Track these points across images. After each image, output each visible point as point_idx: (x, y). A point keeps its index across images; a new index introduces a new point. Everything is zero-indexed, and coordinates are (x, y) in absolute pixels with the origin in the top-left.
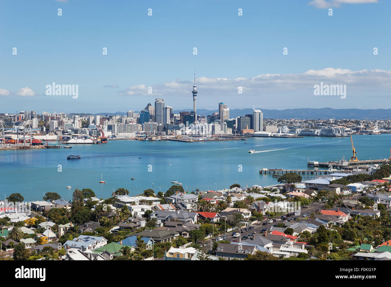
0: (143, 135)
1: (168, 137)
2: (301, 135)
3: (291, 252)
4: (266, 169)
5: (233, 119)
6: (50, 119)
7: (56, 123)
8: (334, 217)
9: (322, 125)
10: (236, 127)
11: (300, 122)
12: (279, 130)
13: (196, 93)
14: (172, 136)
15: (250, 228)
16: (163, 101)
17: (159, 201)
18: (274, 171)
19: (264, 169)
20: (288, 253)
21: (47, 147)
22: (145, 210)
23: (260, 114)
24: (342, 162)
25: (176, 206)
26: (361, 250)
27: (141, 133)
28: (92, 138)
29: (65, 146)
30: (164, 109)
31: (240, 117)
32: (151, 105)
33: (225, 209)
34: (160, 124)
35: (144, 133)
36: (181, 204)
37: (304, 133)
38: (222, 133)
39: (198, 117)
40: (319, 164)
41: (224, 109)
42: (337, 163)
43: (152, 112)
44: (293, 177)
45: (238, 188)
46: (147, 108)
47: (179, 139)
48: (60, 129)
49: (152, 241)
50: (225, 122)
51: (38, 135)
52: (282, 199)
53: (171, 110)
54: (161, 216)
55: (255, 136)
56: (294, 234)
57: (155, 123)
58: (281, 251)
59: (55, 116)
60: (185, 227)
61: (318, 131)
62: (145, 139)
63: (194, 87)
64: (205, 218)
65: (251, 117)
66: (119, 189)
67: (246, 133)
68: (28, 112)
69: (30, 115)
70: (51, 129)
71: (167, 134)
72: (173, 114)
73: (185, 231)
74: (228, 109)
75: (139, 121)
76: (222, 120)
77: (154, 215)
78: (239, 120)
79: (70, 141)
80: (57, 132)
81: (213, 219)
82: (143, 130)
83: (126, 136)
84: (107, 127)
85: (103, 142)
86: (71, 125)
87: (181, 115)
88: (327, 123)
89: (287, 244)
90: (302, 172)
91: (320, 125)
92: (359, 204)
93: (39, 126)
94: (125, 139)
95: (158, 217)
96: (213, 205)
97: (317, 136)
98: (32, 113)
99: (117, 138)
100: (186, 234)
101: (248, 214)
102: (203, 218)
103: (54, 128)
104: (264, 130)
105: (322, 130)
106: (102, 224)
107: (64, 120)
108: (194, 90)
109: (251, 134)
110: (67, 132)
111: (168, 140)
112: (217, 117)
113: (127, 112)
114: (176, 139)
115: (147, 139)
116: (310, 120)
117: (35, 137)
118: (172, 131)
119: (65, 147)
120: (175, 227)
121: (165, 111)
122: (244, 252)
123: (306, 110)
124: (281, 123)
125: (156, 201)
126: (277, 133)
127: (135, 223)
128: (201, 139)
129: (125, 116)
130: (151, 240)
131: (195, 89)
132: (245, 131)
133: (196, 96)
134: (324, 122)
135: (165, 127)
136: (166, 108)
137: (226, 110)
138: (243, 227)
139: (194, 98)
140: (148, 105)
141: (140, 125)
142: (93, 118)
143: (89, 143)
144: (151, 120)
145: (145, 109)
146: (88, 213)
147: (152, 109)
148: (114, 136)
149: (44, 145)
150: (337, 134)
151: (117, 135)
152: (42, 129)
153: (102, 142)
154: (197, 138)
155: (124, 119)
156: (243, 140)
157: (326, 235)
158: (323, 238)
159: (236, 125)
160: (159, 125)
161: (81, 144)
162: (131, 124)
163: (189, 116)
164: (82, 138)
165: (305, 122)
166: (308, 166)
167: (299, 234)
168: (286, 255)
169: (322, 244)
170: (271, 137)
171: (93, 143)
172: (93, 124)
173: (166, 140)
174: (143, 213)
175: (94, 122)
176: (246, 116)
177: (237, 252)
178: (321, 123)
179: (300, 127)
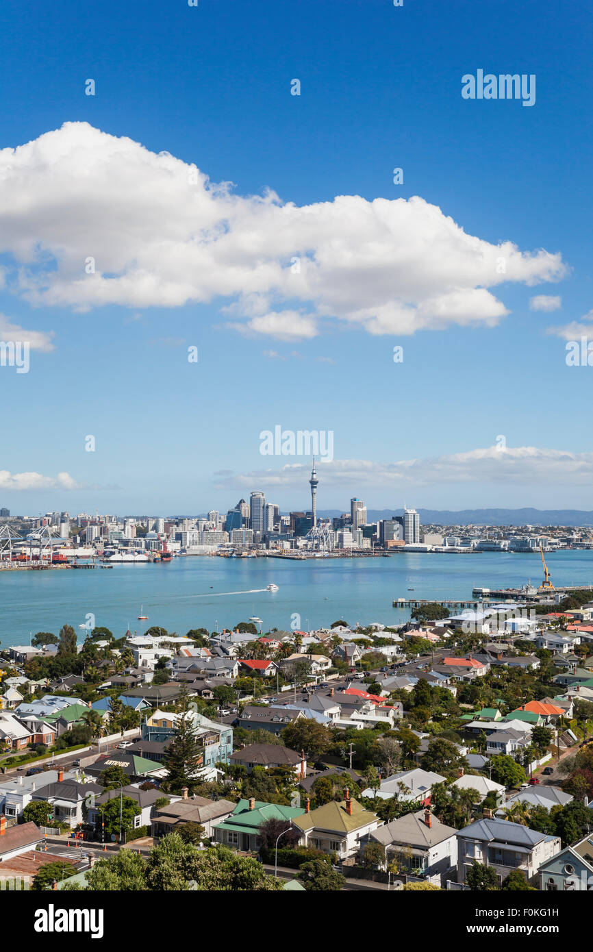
0: (229, 549)
1: (267, 552)
2: (479, 549)
3: (367, 721)
4: (403, 600)
5: (373, 524)
6: (89, 523)
7: (96, 530)
8: (461, 669)
9: (515, 534)
10: (378, 537)
11: (482, 530)
12: (445, 541)
13: (316, 483)
14: (275, 551)
15: (322, 685)
16: (263, 495)
17: (193, 643)
18: (416, 603)
19: (400, 600)
20: (362, 724)
21: (75, 567)
22: (160, 657)
23: (414, 516)
24: (527, 589)
25: (213, 651)
26: (480, 719)
27: (227, 545)
28: (148, 552)
29: (102, 564)
30: (263, 507)
31: (384, 521)
32: (244, 502)
33: (289, 655)
34: (258, 532)
35: (232, 546)
36: (221, 647)
37: (485, 546)
38: (355, 546)
39: (318, 521)
40: (490, 593)
41: (359, 509)
42: (520, 592)
43: (247, 512)
44: (435, 610)
45: (343, 627)
46: (238, 507)
47: (285, 554)
48: (101, 539)
49: (146, 703)
50: (360, 529)
51: (68, 548)
52: (393, 642)
53: (276, 509)
54: (181, 666)
55: (406, 551)
56: (383, 693)
57: (250, 530)
58: (353, 720)
59: (98, 519)
60: (208, 682)
61: (505, 544)
62: (232, 554)
63: (313, 473)
64: (251, 669)
65: (401, 520)
66: (152, 628)
67: (392, 545)
68: (58, 512)
69: (60, 519)
70: (88, 539)
71: (268, 547)
72: (280, 517)
73: (207, 689)
74: (365, 509)
75: (226, 527)
76: (356, 525)
77: (171, 664)
78: (382, 525)
79: (113, 558)
80: (96, 545)
81: (264, 671)
82: (230, 542)
83: (201, 551)
84: (174, 536)
85: (165, 559)
86: (120, 533)
87: (291, 519)
88: (523, 531)
89: (365, 709)
90: (460, 604)
91: (512, 534)
92: (509, 649)
93: (70, 534)
94: (200, 555)
95: (176, 667)
96: (271, 650)
97: (504, 550)
98: (63, 514)
99: (188, 553)
100: (209, 694)
101: (326, 664)
102: (249, 670)
103: (94, 538)
104: (422, 541)
105: (512, 541)
106: (88, 679)
107: (109, 525)
108: (313, 479)
109: (400, 548)
110: (112, 544)
111: (267, 556)
112: (348, 521)
113: (207, 513)
114: (281, 554)
115: (234, 555)
116: (497, 527)
117: (61, 552)
118: (276, 542)
119: (102, 567)
120: (192, 682)
121: (265, 511)
122: (282, 721)
123: (494, 512)
124: (451, 530)
125: (188, 644)
126: (443, 545)
127: (135, 676)
128: (318, 555)
129: (203, 519)
130: (144, 702)
131: (315, 476)
132: (391, 544)
133: (316, 487)
134: (518, 530)
135: (265, 536)
136: (268, 507)
137: (362, 510)
138: (312, 684)
139: (312, 491)
140: (240, 502)
141: (226, 533)
142: (154, 522)
143: (142, 561)
144: (244, 525)
145: (236, 508)
146: (72, 661)
147: (245, 509)
148: (184, 551)
149: (70, 564)
150: (535, 548)
151: (188, 548)
152: (75, 539)
153: (162, 560)
154: (313, 554)
155: (202, 524)
156: (386, 556)
157: (428, 695)
158: (422, 698)
159: (378, 534)
160: (255, 533)
161: (129, 562)
162: (212, 531)
163: (304, 519)
164: (132, 553)
165: (489, 529)
166: (473, 596)
167: (389, 694)
168: (356, 726)
169: (420, 709)
170: (431, 551)
171: (149, 561)
172: (153, 532)
173: (264, 556)
174: (156, 662)
175: (155, 528)
176: (393, 518)
177: (272, 720)
178: (514, 532)
179: (479, 537)
